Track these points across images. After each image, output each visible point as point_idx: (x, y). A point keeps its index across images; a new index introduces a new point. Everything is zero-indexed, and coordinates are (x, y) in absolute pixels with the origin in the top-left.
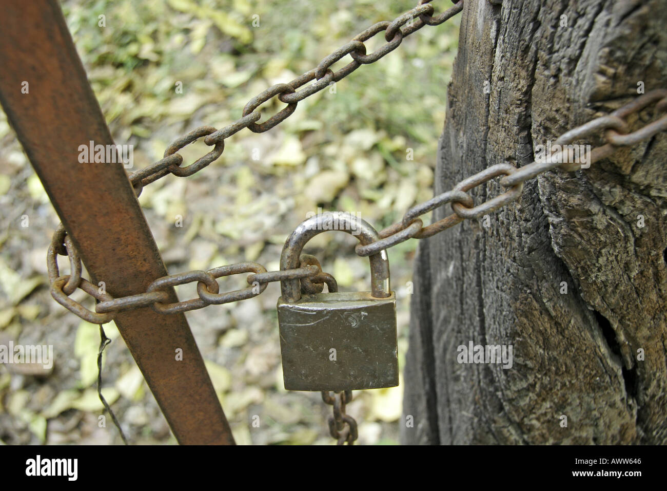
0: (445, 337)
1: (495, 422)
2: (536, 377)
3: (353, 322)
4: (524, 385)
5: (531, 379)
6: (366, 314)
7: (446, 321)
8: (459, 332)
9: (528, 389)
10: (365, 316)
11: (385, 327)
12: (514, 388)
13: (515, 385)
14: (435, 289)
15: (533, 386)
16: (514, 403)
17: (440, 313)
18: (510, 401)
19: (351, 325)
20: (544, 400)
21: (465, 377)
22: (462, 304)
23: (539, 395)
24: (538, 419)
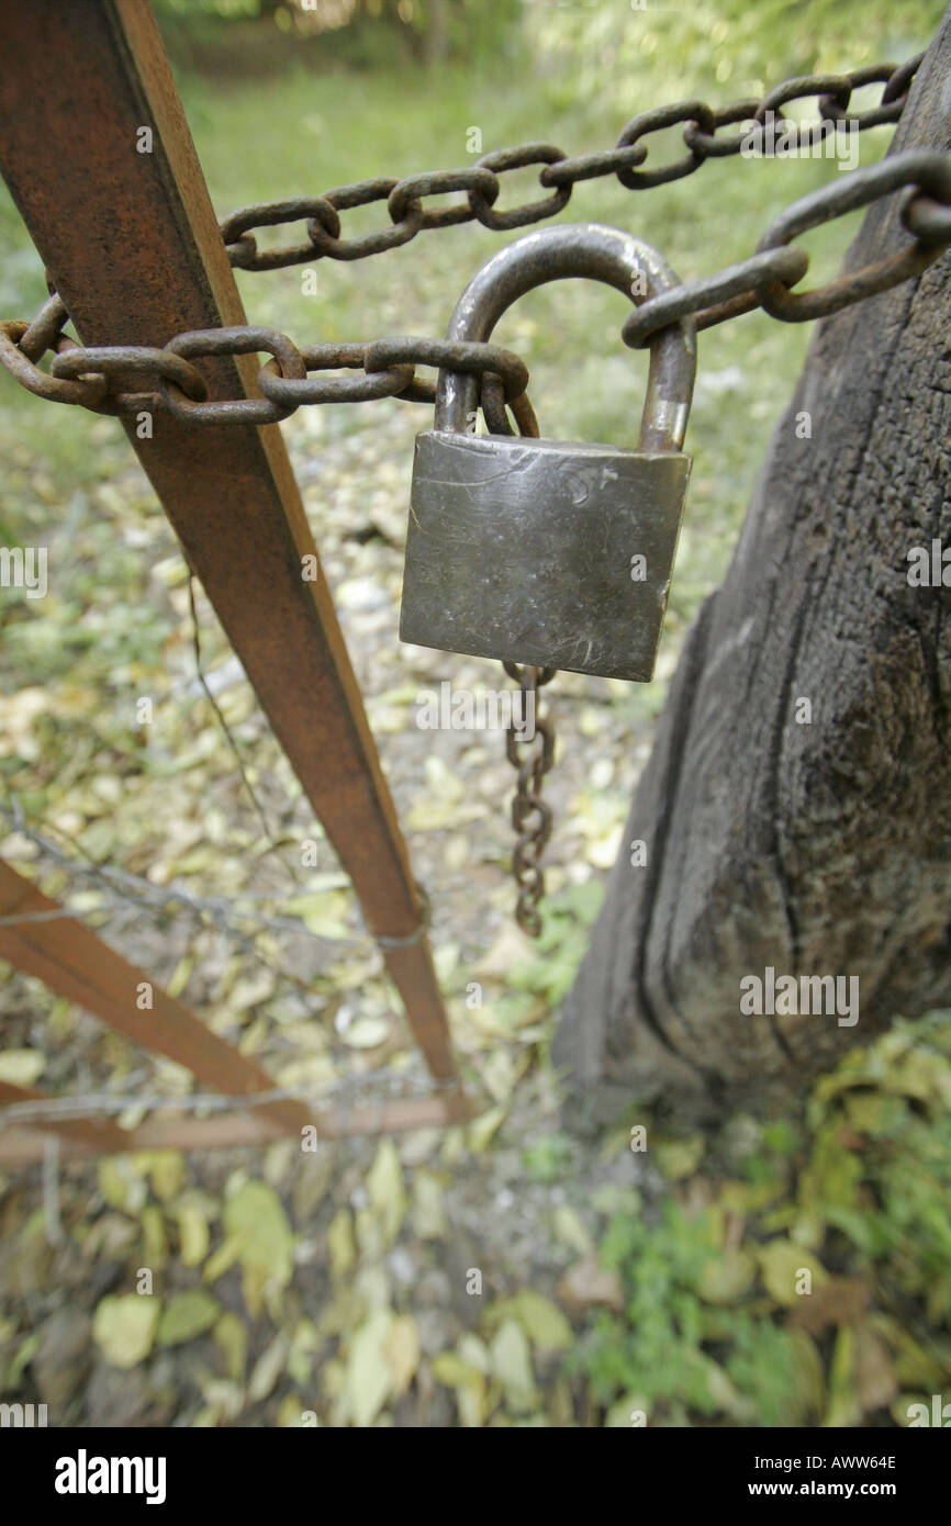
0: (706, 741)
1: (755, 867)
2: (859, 806)
3: (577, 491)
4: (834, 814)
5: (849, 807)
6: (615, 476)
7: (715, 716)
8: (734, 729)
9: (835, 824)
10: (611, 483)
11: (652, 520)
12: (814, 816)
13: (819, 810)
14: (709, 671)
15: (846, 820)
16: (803, 843)
17: (709, 704)
18: (797, 838)
19: (572, 498)
20: (848, 851)
21: (725, 799)
22: (751, 682)
23: (846, 840)
24: (825, 879)
